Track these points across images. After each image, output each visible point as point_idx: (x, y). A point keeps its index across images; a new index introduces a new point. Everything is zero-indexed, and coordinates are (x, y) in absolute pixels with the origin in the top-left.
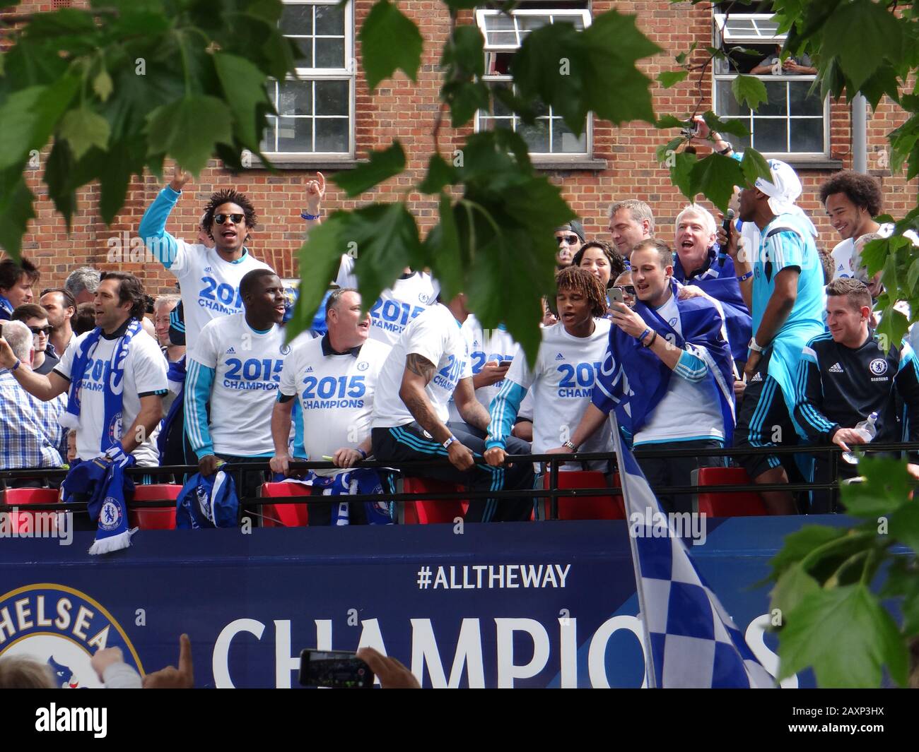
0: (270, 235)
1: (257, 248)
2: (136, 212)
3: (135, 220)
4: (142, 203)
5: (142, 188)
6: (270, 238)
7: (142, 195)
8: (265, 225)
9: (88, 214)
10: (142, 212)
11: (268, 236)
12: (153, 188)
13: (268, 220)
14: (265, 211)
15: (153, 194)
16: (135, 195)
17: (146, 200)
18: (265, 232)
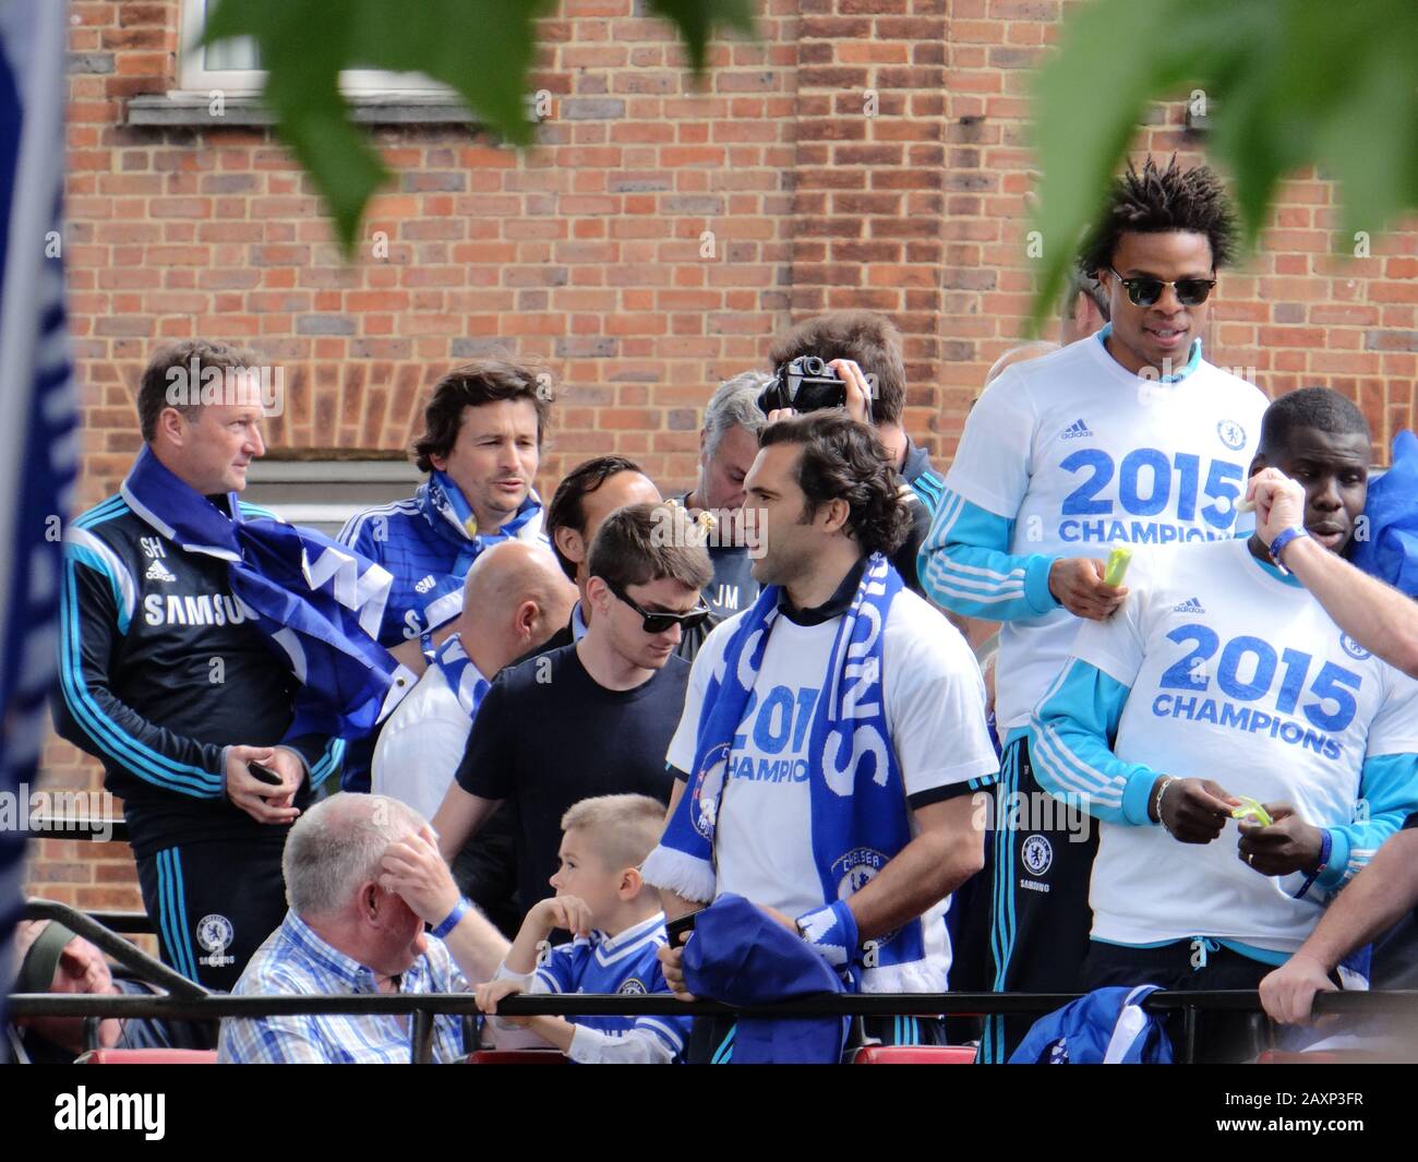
0: (1321, 334)
1: (1280, 374)
2: (915, 253)
3: (912, 277)
4: (933, 228)
5: (935, 181)
6: (1320, 344)
7: (936, 204)
8: (1309, 305)
9: (770, 255)
10: (933, 254)
11: (1314, 339)
12: (967, 183)
13: (1318, 289)
14: (1310, 263)
15: (967, 200)
16: (913, 203)
17: (946, 218)
18: (1306, 325)
